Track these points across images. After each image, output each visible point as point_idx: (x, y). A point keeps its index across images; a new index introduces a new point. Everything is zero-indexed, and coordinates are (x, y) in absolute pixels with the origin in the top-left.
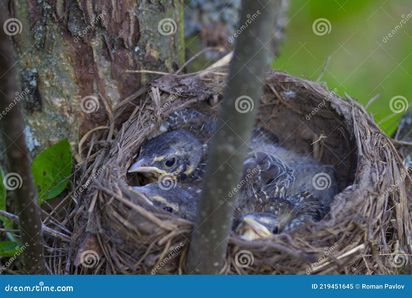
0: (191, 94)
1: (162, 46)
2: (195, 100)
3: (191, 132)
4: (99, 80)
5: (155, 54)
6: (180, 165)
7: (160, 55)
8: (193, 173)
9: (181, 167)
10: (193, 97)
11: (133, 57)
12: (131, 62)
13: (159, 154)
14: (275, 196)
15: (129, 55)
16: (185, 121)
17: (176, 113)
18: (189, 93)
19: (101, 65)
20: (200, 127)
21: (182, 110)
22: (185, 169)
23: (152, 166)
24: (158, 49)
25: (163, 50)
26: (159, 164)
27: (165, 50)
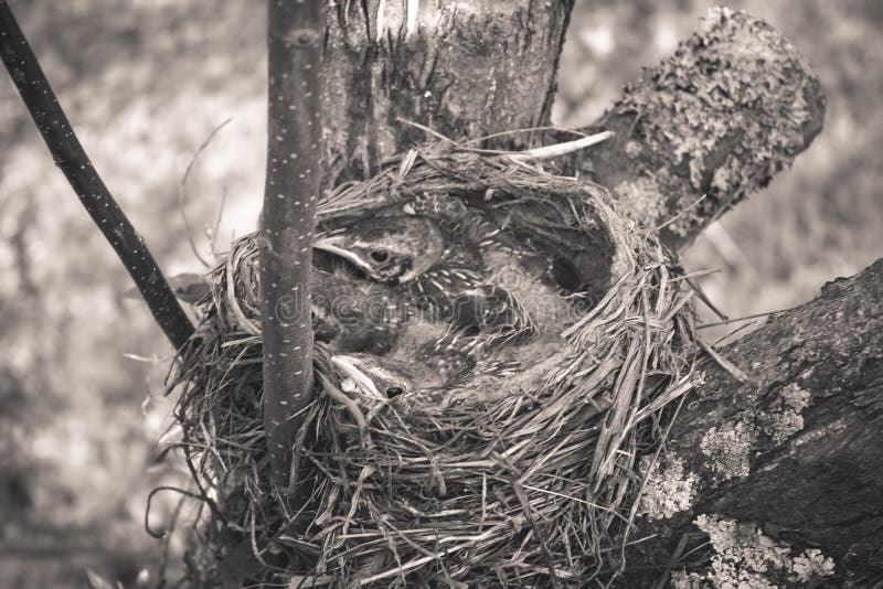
0: (458, 176)
1: (470, 102)
2: (462, 186)
3: (440, 228)
4: (372, 121)
5: (455, 109)
6: (395, 265)
7: (462, 113)
8: (407, 283)
9: (397, 269)
10: (459, 181)
11: (421, 103)
12: (417, 110)
13: (364, 239)
14: (462, 350)
15: (417, 99)
16: (436, 210)
17: (426, 194)
18: (456, 173)
19: (378, 101)
20: (453, 225)
21: (438, 194)
22: (402, 273)
23: (349, 250)
24: (463, 104)
25: (470, 108)
26: (362, 252)
27: (473, 109)
